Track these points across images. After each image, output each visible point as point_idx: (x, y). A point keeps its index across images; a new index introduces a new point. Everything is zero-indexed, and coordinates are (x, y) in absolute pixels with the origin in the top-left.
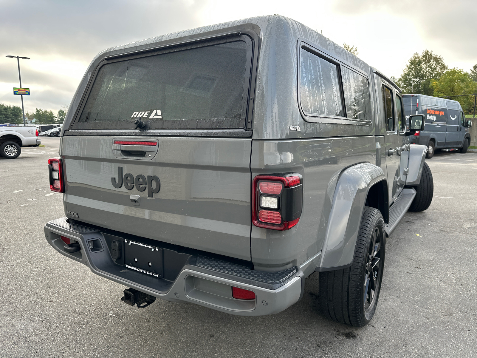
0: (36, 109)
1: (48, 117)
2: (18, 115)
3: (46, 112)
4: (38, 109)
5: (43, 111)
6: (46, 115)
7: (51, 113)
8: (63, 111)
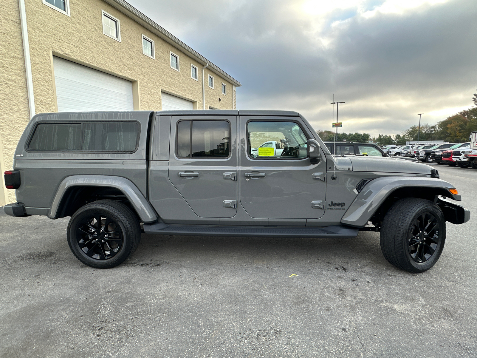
0: (379, 135)
1: (387, 140)
2: (366, 140)
3: (386, 136)
4: (380, 135)
5: (384, 136)
6: (386, 139)
7: (390, 137)
8: (400, 136)
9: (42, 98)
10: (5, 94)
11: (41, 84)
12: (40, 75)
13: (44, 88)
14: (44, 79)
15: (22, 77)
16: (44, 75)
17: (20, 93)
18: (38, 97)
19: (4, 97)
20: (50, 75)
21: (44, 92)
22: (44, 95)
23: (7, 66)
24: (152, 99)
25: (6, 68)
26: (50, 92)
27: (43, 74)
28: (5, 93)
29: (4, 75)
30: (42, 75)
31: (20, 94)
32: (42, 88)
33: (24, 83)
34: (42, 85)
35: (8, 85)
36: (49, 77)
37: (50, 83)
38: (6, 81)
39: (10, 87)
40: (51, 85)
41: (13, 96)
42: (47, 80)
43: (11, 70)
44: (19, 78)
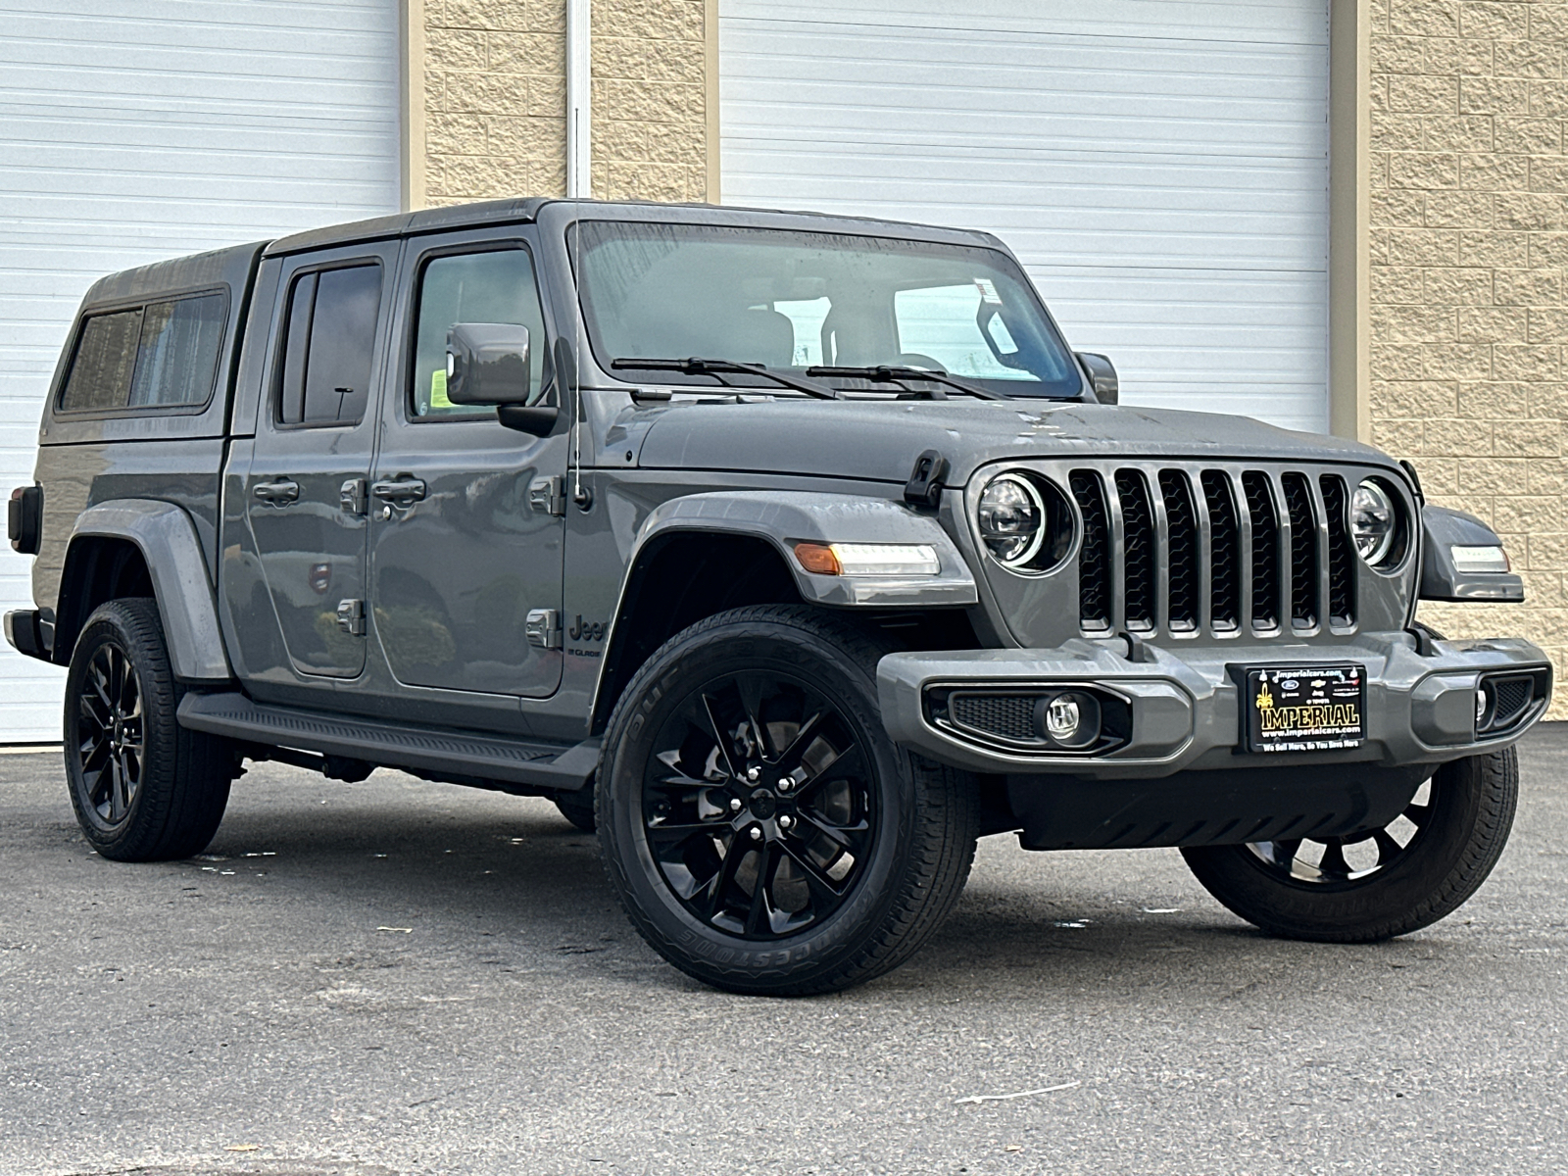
9: (636, 162)
10: (465, 168)
11: (641, 86)
12: (641, 33)
13: (654, 106)
14: (658, 51)
15: (550, 65)
16: (664, 29)
17: (532, 151)
18: (616, 162)
19: (459, 186)
20: (692, 25)
21: (652, 129)
22: (652, 142)
23: (484, 20)
24: (1509, 38)
25: (478, 34)
26: (688, 121)
27: (654, 25)
28: (467, 161)
29: (466, 71)
30: (650, 30)
31: (531, 157)
32: (645, 103)
33: (556, 93)
34: (645, 90)
35: (482, 117)
36: (690, 33)
37: (691, 70)
38: (475, 100)
39: (491, 125)
40: (693, 79)
41: (500, 172)
42: (674, 56)
43: (501, 38)
44: (536, 72)
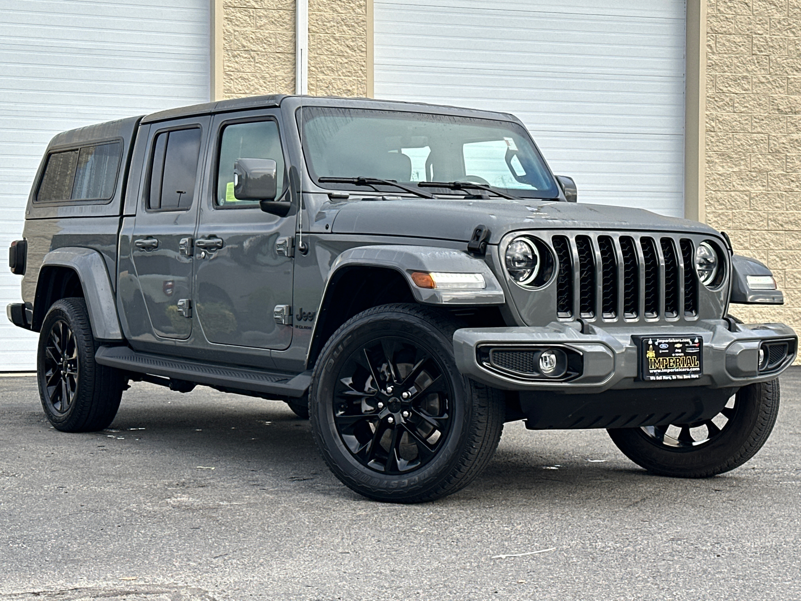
9: (331, 76)
10: (244, 79)
11: (334, 38)
12: (334, 10)
13: (340, 48)
14: (343, 20)
15: (287, 27)
16: (346, 9)
17: (277, 71)
18: (321, 76)
19: (240, 88)
20: (360, 6)
21: (339, 60)
22: (339, 66)
24: (778, 16)
25: (251, 10)
26: (357, 56)
27: (341, 6)
28: (244, 75)
29: (244, 29)
30: (339, 9)
31: (277, 73)
32: (336, 47)
33: (290, 41)
34: (336, 40)
35: (252, 53)
36: (359, 11)
37: (359, 30)
38: (249, 44)
39: (257, 57)
40: (360, 34)
41: (261, 81)
42: (351, 22)
43: (262, 12)
44: (280, 30)
